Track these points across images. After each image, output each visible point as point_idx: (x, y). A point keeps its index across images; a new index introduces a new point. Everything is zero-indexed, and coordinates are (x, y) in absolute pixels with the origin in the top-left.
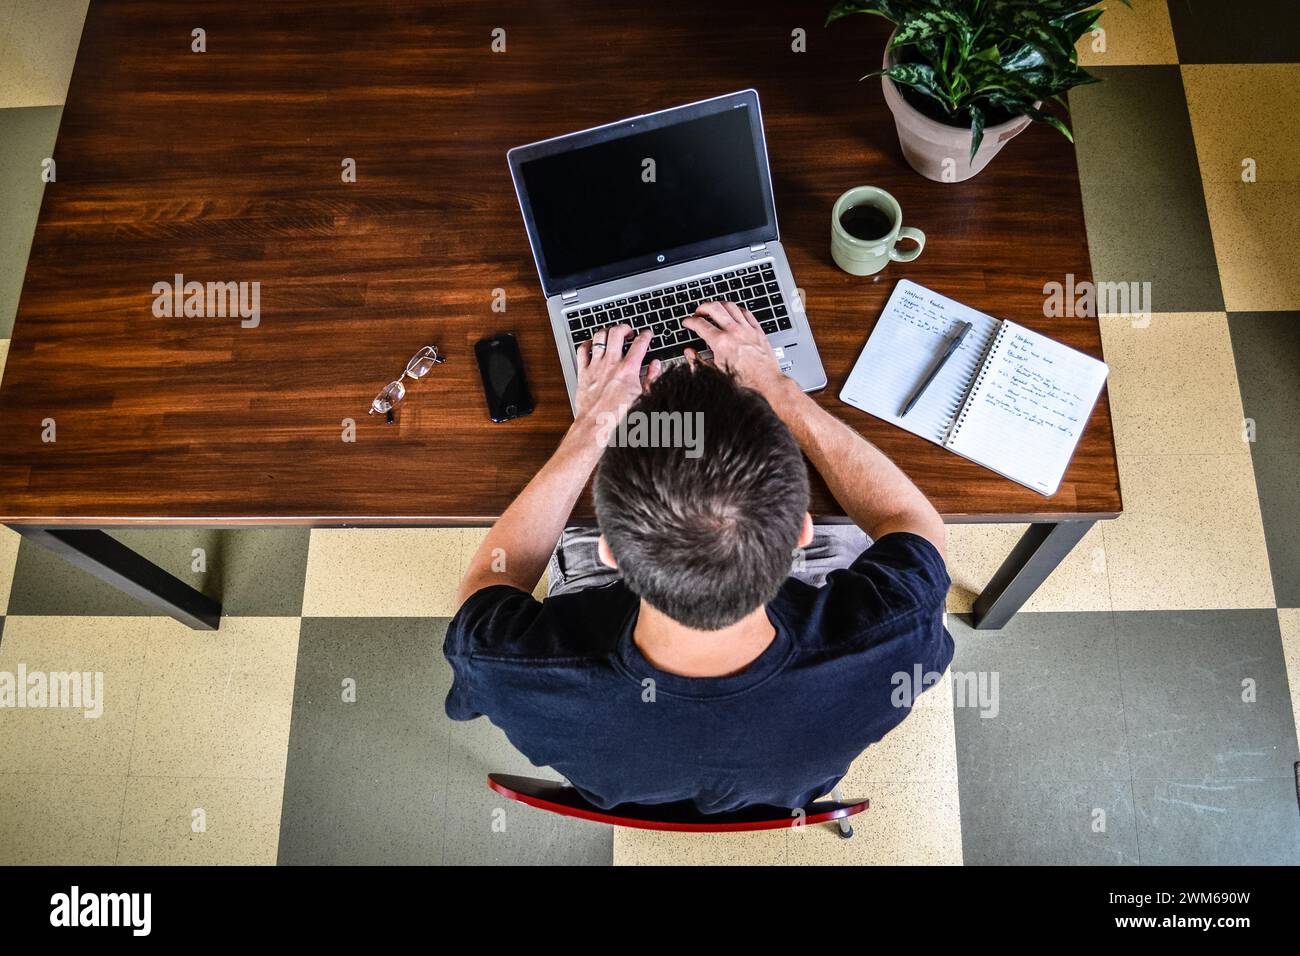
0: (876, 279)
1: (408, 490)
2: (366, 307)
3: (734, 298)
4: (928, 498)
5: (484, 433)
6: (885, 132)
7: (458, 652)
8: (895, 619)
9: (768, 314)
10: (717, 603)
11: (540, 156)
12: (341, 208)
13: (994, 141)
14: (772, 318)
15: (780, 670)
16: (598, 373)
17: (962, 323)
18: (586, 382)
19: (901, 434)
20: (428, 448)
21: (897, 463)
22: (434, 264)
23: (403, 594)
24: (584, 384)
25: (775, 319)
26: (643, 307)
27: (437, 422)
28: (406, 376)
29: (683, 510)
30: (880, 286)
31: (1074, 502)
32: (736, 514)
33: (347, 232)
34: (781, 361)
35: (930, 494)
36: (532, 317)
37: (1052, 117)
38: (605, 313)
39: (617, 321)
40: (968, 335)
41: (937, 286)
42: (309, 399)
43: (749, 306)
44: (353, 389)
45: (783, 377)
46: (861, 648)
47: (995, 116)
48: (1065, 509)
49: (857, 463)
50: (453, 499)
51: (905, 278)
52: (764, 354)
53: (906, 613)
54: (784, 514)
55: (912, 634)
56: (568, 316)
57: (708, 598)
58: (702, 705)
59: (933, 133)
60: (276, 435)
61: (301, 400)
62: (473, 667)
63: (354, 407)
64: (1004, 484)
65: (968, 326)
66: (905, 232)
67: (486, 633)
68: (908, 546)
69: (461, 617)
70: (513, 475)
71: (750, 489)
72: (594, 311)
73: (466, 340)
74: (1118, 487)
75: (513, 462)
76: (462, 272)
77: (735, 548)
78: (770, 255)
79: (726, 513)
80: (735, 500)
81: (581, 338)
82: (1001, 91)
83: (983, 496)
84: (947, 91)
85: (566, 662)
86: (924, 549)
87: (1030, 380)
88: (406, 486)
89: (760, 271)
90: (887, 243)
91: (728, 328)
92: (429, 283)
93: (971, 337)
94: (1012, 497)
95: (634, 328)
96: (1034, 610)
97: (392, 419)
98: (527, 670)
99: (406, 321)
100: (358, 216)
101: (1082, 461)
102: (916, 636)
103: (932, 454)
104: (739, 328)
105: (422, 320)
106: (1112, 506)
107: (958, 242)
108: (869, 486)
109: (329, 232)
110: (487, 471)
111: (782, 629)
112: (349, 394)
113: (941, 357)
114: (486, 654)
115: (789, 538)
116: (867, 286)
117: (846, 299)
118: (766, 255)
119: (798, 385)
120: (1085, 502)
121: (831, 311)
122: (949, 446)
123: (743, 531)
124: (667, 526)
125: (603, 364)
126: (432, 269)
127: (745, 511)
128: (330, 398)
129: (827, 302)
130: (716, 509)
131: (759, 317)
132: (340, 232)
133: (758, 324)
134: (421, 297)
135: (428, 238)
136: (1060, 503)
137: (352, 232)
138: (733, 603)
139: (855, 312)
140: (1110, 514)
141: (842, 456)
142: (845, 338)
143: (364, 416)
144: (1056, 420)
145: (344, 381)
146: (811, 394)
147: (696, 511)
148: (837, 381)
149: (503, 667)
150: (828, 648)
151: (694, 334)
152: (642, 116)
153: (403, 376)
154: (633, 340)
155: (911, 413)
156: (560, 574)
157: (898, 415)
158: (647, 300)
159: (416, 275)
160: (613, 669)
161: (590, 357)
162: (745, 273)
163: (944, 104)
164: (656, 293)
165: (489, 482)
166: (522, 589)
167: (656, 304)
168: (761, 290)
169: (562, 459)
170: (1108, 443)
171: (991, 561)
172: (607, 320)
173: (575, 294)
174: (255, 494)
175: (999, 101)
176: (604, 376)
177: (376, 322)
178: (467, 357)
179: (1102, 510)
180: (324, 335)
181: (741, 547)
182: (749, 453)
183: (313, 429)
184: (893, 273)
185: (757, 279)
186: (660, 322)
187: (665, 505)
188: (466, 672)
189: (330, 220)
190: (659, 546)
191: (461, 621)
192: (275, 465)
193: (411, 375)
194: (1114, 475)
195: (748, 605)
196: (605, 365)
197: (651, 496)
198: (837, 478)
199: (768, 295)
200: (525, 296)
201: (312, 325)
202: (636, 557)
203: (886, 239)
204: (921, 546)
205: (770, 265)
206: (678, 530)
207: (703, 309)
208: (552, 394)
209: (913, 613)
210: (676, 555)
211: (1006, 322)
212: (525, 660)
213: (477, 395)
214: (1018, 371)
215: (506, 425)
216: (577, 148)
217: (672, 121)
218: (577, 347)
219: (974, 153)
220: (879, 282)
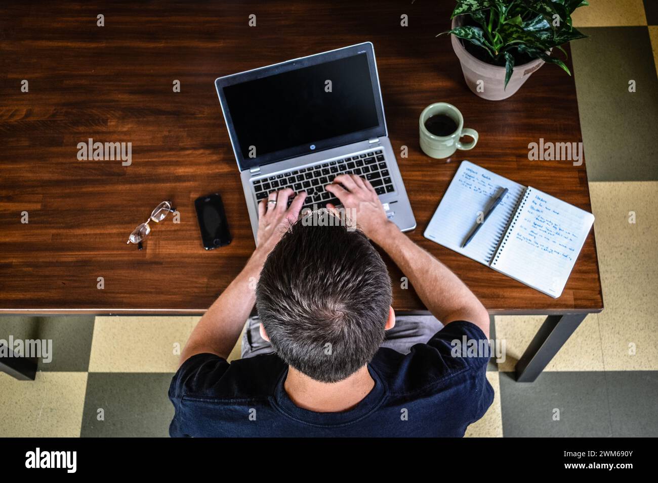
0: (449, 160)
1: (151, 293)
2: (127, 176)
3: (358, 172)
4: (479, 299)
5: (200, 256)
6: (454, 70)
7: (176, 395)
8: (452, 375)
9: (380, 182)
10: (332, 366)
11: (235, 83)
12: (113, 114)
13: (521, 75)
14: (382, 185)
15: (377, 407)
16: (272, 218)
17: (502, 188)
18: (264, 225)
19: (463, 259)
20: (164, 266)
21: (460, 276)
22: (170, 149)
23: (153, 358)
24: (263, 226)
25: (384, 185)
26: (301, 178)
27: (169, 249)
28: (151, 220)
29: (309, 306)
30: (451, 165)
31: (572, 302)
32: (344, 308)
33: (116, 129)
34: (387, 212)
35: (481, 296)
36: (231, 183)
37: (557, 60)
38: (277, 181)
39: (285, 186)
40: (506, 196)
41: (486, 165)
42: (89, 234)
43: (367, 177)
44: (117, 228)
45: (388, 222)
46: (429, 394)
47: (521, 59)
48: (567, 306)
49: (434, 276)
50: (178, 298)
51: (466, 160)
52: (376, 207)
53: (460, 372)
54: (374, 309)
55: (463, 386)
56: (254, 183)
57: (326, 361)
58: (327, 430)
59: (483, 69)
60: (69, 257)
61: (84, 235)
62: (183, 404)
63: (117, 239)
64: (528, 290)
65: (505, 190)
66: (465, 132)
67: (193, 384)
68: (464, 329)
69: (180, 374)
70: (216, 283)
71: (352, 292)
72: (270, 180)
73: (189, 197)
74: (600, 293)
75: (215, 275)
76: (188, 155)
77: (342, 331)
78: (380, 145)
79: (337, 308)
80: (342, 300)
81: (262, 197)
82: (524, 44)
83: (514, 298)
84: (491, 43)
85: (242, 402)
86: (474, 331)
87: (545, 225)
88: (149, 290)
89: (375, 156)
90: (454, 138)
91: (354, 191)
92: (167, 161)
93: (508, 197)
94: (532, 299)
95: (295, 191)
96: (554, 370)
97: (142, 247)
98: (217, 407)
99: (152, 186)
100: (123, 119)
101: (578, 276)
102: (465, 387)
103: (482, 271)
104: (360, 191)
105: (162, 185)
106: (597, 305)
107: (501, 138)
108: (442, 291)
109: (104, 129)
110: (201, 281)
111: (379, 382)
112: (115, 231)
113: (488, 210)
114: (191, 396)
115: (378, 324)
116: (443, 165)
117: (429, 173)
118: (379, 145)
119: (398, 227)
120: (579, 302)
121: (419, 181)
122: (493, 266)
123: (347, 319)
124: (299, 316)
125: (274, 213)
126: (169, 153)
127: (349, 307)
128: (103, 234)
129: (417, 175)
130: (330, 305)
131: (374, 184)
132: (111, 129)
133: (373, 189)
134: (162, 170)
135: (167, 134)
136: (563, 303)
137: (119, 129)
138: (342, 365)
139: (434, 181)
140: (595, 310)
141: (425, 272)
142: (428, 198)
143: (124, 245)
144: (561, 250)
145: (112, 223)
146: (406, 233)
147: (318, 307)
148: (423, 225)
149: (203, 405)
150: (409, 394)
151: (333, 195)
152: (300, 58)
153: (149, 220)
154: (294, 198)
155: (469, 245)
156: (249, 346)
157: (461, 246)
158: (304, 173)
159: (159, 156)
160: (271, 407)
161: (266, 208)
162: (366, 156)
163: (489, 51)
164: (309, 169)
165: (203, 287)
166: (220, 356)
167: (309, 176)
168: (375, 168)
169: (247, 273)
170: (594, 264)
171: (527, 339)
172: (278, 186)
173: (258, 169)
174: (53, 294)
175: (524, 49)
176: (275, 221)
177: (133, 186)
178: (189, 208)
179: (590, 307)
180: (99, 193)
181: (346, 330)
182: (352, 270)
183: (92, 253)
184: (459, 157)
185: (373, 160)
186: (312, 187)
187: (298, 302)
188: (180, 407)
189: (105, 122)
190: (295, 328)
191: (179, 376)
192: (67, 276)
193: (153, 219)
194: (598, 285)
195: (352, 366)
196: (276, 214)
197: (289, 297)
198: (421, 286)
199: (380, 170)
200: (227, 170)
201: (93, 187)
202: (281, 335)
203: (453, 136)
204: (472, 329)
205: (381, 152)
206: (306, 318)
207: (339, 179)
208: (243, 232)
209: (464, 372)
210: (306, 334)
211: (530, 188)
212: (216, 401)
213: (196, 233)
214: (537, 219)
215: (214, 252)
216: (259, 78)
217: (319, 62)
218: (259, 202)
219: (507, 82)
220: (451, 162)
